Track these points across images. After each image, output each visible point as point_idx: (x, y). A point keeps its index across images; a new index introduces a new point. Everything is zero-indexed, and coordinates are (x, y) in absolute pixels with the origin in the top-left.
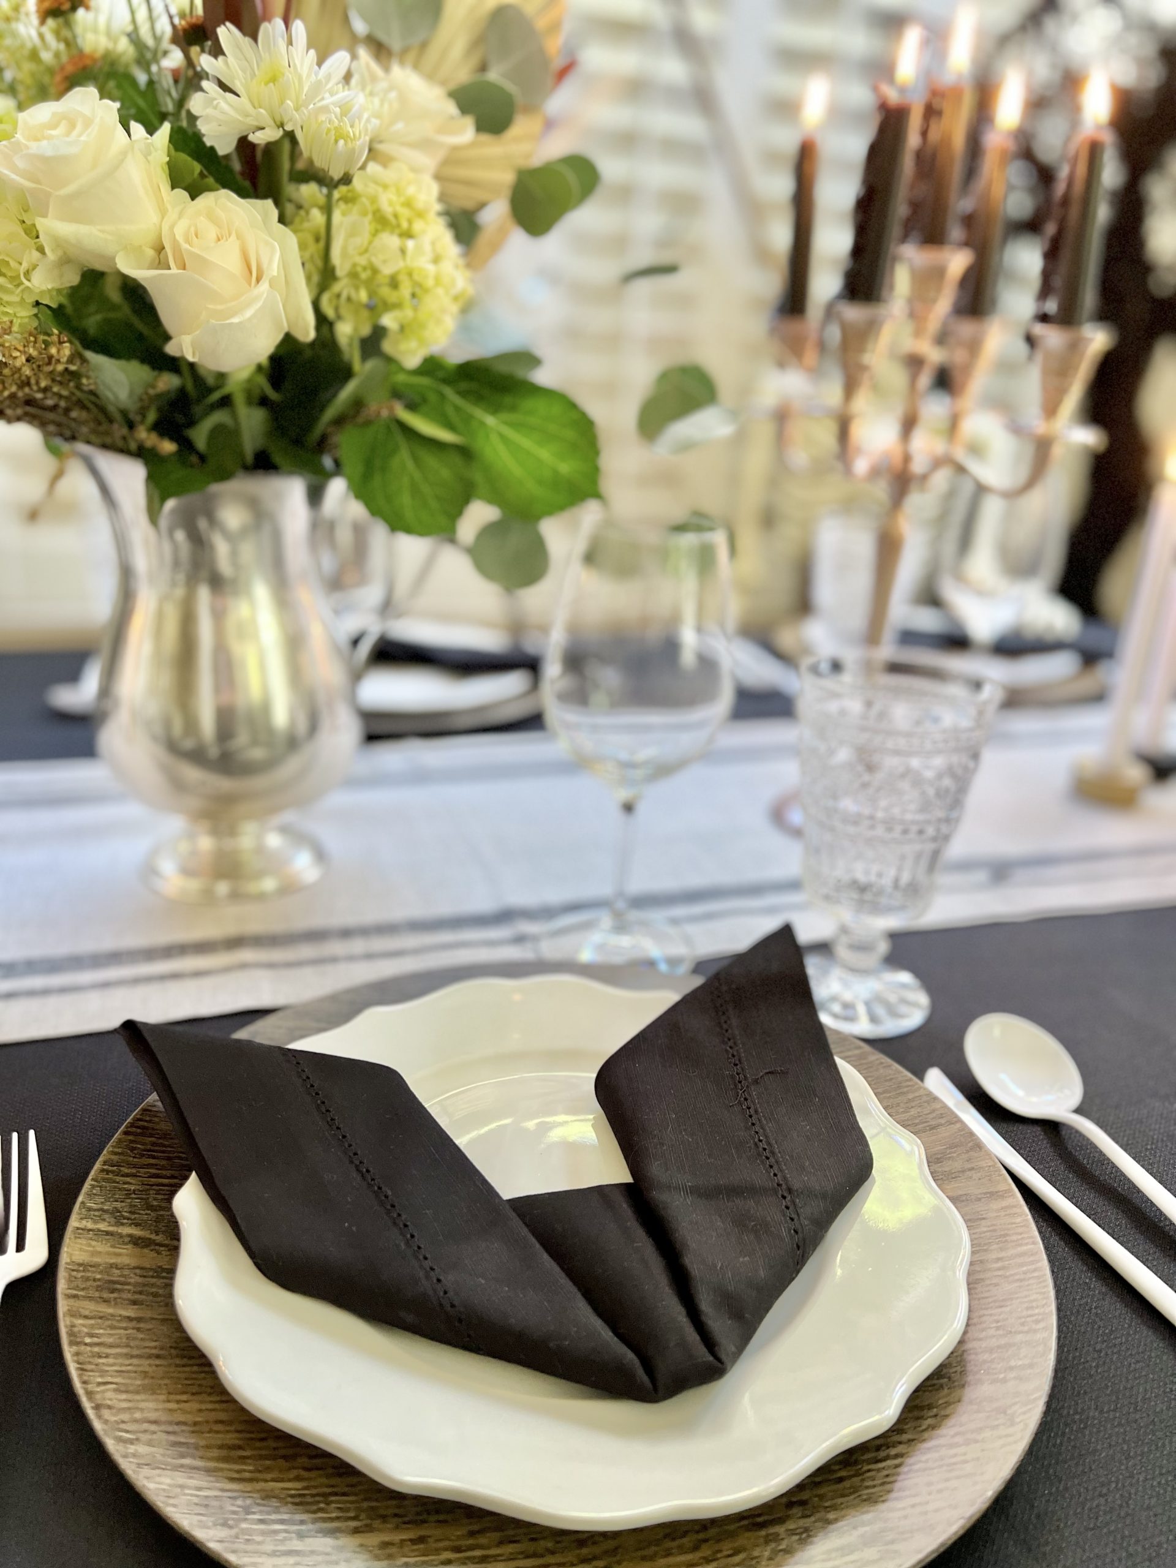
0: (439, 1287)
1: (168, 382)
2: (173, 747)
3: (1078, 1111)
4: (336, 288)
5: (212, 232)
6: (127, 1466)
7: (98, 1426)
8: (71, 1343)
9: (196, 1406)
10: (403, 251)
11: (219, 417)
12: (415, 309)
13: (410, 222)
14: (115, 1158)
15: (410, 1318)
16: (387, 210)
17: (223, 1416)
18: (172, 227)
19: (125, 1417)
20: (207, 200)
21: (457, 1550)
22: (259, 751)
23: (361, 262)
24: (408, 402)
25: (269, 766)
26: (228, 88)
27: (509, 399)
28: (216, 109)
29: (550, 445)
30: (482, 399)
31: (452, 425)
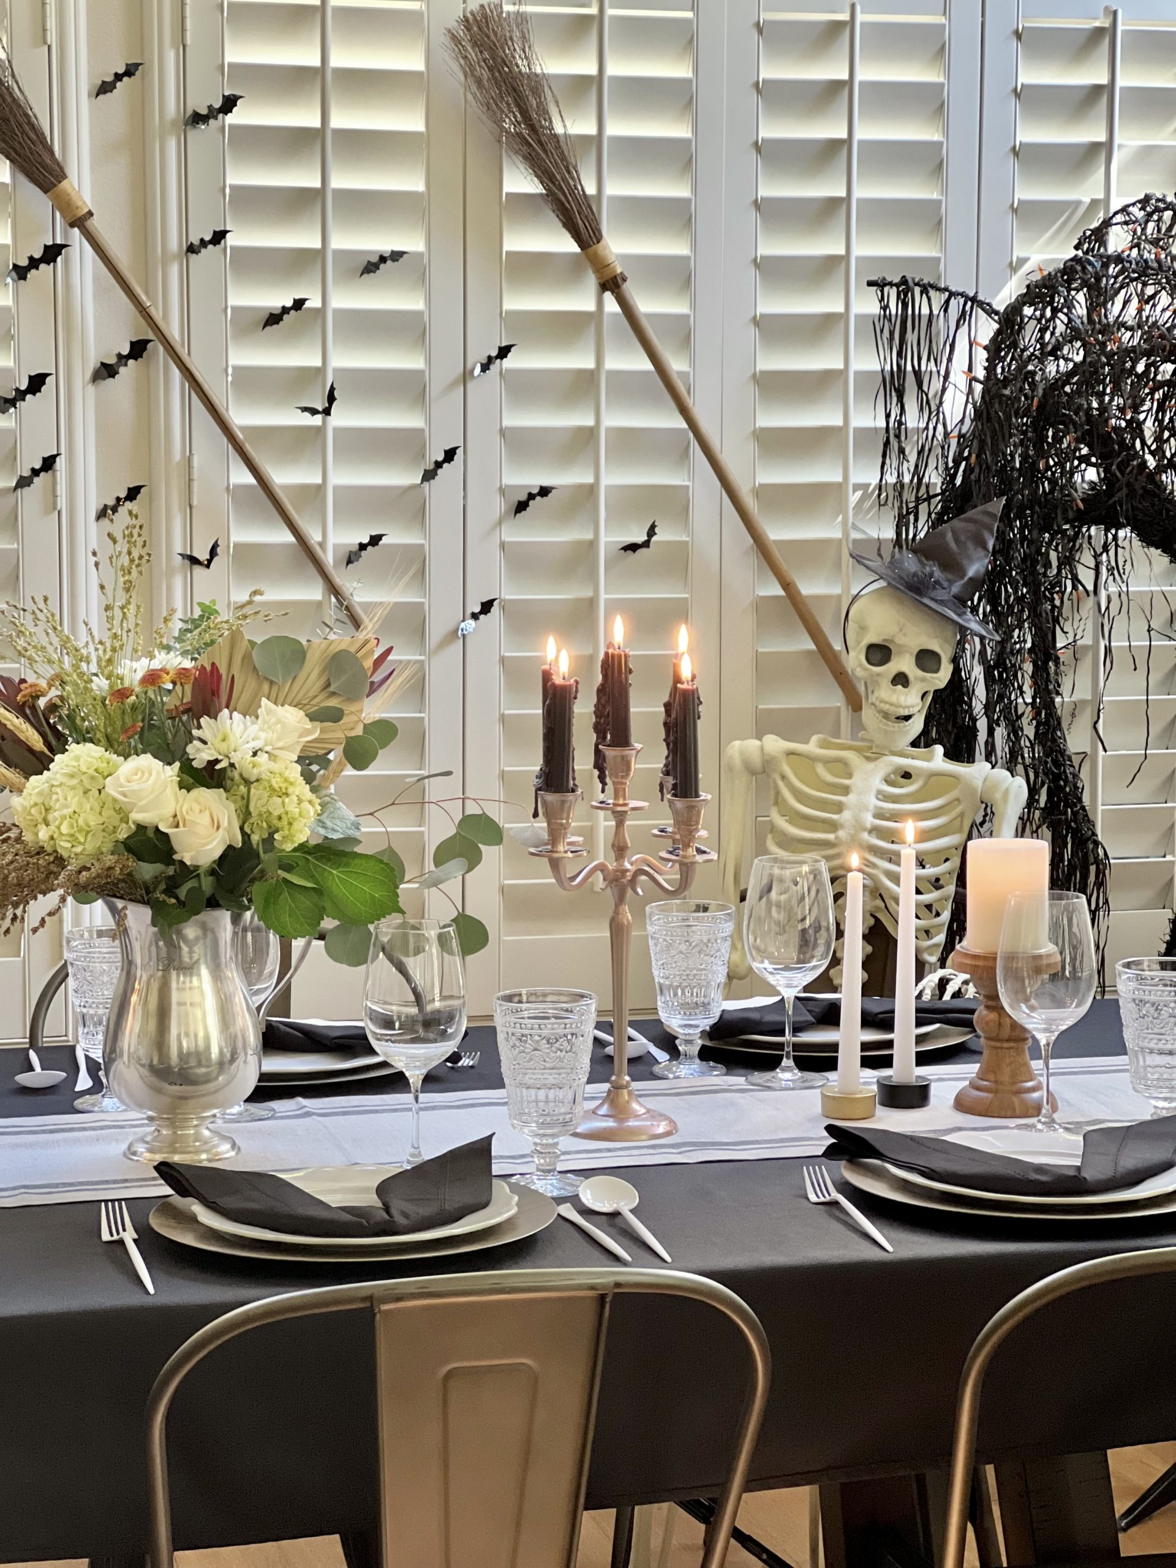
3: (631, 1211)
4: (252, 820)
5: (197, 808)
10: (283, 803)
11: (191, 884)
12: (289, 830)
13: (286, 789)
16: (276, 786)
18: (181, 808)
20: (195, 792)
22: (203, 1070)
23: (264, 810)
24: (288, 868)
25: (207, 1079)
26: (204, 742)
27: (345, 860)
28: (198, 750)
29: (369, 882)
30: (329, 860)
31: (313, 876)
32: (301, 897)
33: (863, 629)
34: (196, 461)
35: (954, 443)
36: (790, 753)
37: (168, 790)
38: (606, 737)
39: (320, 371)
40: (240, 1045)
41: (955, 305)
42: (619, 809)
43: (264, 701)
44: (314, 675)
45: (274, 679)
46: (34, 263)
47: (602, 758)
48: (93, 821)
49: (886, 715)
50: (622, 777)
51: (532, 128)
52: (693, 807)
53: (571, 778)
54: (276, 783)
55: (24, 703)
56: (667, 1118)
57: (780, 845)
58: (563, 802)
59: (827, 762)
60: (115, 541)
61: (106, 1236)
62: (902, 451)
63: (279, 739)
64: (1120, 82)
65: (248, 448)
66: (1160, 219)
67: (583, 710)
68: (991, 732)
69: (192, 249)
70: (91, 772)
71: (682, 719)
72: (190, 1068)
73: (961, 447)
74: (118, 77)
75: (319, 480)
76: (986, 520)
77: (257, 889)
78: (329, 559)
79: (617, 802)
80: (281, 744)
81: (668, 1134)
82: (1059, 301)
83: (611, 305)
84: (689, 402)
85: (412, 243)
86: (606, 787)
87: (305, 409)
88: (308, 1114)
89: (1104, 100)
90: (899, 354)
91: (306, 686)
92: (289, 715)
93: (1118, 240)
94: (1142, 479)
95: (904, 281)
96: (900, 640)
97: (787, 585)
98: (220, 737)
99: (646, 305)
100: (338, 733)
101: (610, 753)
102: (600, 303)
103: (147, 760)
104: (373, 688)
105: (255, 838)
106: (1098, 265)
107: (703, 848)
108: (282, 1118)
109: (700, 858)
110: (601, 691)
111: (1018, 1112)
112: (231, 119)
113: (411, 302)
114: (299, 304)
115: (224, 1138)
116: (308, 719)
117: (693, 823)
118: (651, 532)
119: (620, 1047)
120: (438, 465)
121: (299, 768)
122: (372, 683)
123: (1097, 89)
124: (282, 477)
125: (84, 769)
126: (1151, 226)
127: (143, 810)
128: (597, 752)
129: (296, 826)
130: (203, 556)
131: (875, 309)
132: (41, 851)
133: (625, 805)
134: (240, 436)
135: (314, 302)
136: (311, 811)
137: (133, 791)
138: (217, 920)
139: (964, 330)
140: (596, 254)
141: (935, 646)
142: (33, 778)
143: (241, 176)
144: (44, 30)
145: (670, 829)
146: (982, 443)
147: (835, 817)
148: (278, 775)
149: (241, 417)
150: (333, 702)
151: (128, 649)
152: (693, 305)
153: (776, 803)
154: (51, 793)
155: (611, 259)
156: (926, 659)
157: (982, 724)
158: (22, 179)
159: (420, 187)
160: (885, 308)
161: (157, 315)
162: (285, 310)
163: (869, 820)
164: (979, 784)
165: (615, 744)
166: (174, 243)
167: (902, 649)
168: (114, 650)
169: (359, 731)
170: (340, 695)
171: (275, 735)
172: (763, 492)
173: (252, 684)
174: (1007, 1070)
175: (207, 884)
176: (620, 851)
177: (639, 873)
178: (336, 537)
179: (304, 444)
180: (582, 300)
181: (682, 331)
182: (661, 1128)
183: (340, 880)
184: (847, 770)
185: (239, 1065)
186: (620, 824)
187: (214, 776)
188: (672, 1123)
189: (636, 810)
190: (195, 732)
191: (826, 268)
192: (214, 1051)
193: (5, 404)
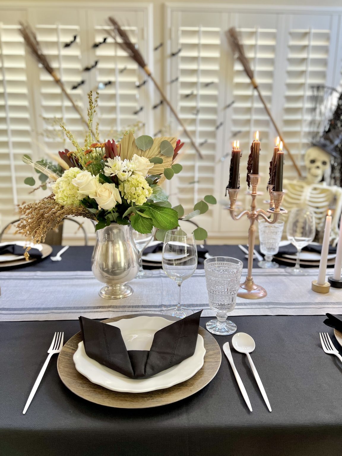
0: (110, 359)
1: (99, 211)
2: (104, 269)
4: (126, 195)
5: (105, 190)
6: (60, 375)
7: (58, 370)
8: (59, 360)
9: (72, 371)
10: (136, 189)
11: (108, 215)
12: (138, 199)
13: (138, 184)
14: (74, 338)
15: (104, 363)
16: (134, 183)
17: (75, 372)
18: (98, 189)
19: (62, 370)
21: (99, 392)
22: (118, 271)
23: (129, 191)
24: (142, 211)
25: (121, 274)
26: (110, 168)
27: (162, 209)
28: (108, 170)
29: (169, 216)
30: (157, 209)
31: (151, 214)
32: (145, 220)
33: (309, 156)
37: (93, 183)
38: (251, 171)
39: (196, 107)
40: (131, 261)
42: (253, 194)
43: (135, 155)
44: (156, 149)
45: (142, 149)
46: (141, 85)
47: (249, 178)
49: (313, 175)
50: (255, 184)
51: (242, 55)
52: (280, 195)
53: (238, 184)
55: (70, 156)
56: (262, 289)
58: (235, 192)
59: (299, 186)
61: (50, 350)
65: (182, 122)
67: (243, 164)
69: (172, 82)
71: (278, 164)
72: (116, 270)
74: (159, 46)
75: (195, 129)
78: (197, 145)
79: (253, 192)
80: (138, 169)
81: (264, 296)
83: (256, 93)
84: (271, 113)
85: (215, 80)
86: (250, 188)
91: (153, 152)
92: (142, 160)
96: (319, 158)
98: (114, 165)
99: (264, 93)
100: (162, 167)
101: (252, 176)
102: (253, 92)
103: (86, 172)
105: (127, 200)
107: (282, 208)
109: (281, 212)
110: (250, 156)
112: (181, 55)
113: (215, 93)
114: (192, 93)
116: (149, 161)
117: (280, 200)
119: (251, 256)
120: (219, 126)
127: (82, 190)
128: (248, 176)
129: (142, 197)
131: (311, 93)
133: (255, 193)
134: (180, 120)
140: (253, 81)
141: (326, 160)
143: (182, 66)
144: (143, 36)
145: (270, 201)
147: (299, 197)
148: (135, 180)
149: (181, 116)
150: (161, 157)
152: (272, 94)
154: (61, 183)
155: (256, 83)
156: (324, 163)
159: (218, 69)
160: (314, 93)
161: (165, 95)
162: (190, 94)
163: (309, 199)
165: (253, 173)
166: (169, 80)
167: (319, 160)
169: (170, 167)
170: (164, 155)
171: (136, 166)
173: (133, 150)
175: (113, 215)
176: (253, 208)
177: (259, 215)
178: (198, 141)
179: (193, 122)
180: (249, 92)
181: (269, 99)
182: (261, 295)
183: (160, 215)
184: (302, 187)
185: (131, 268)
186: (254, 199)
187: (114, 180)
188: (265, 292)
189: (259, 195)
190: (106, 163)
191: (300, 86)
192: (123, 265)
193: (136, 113)
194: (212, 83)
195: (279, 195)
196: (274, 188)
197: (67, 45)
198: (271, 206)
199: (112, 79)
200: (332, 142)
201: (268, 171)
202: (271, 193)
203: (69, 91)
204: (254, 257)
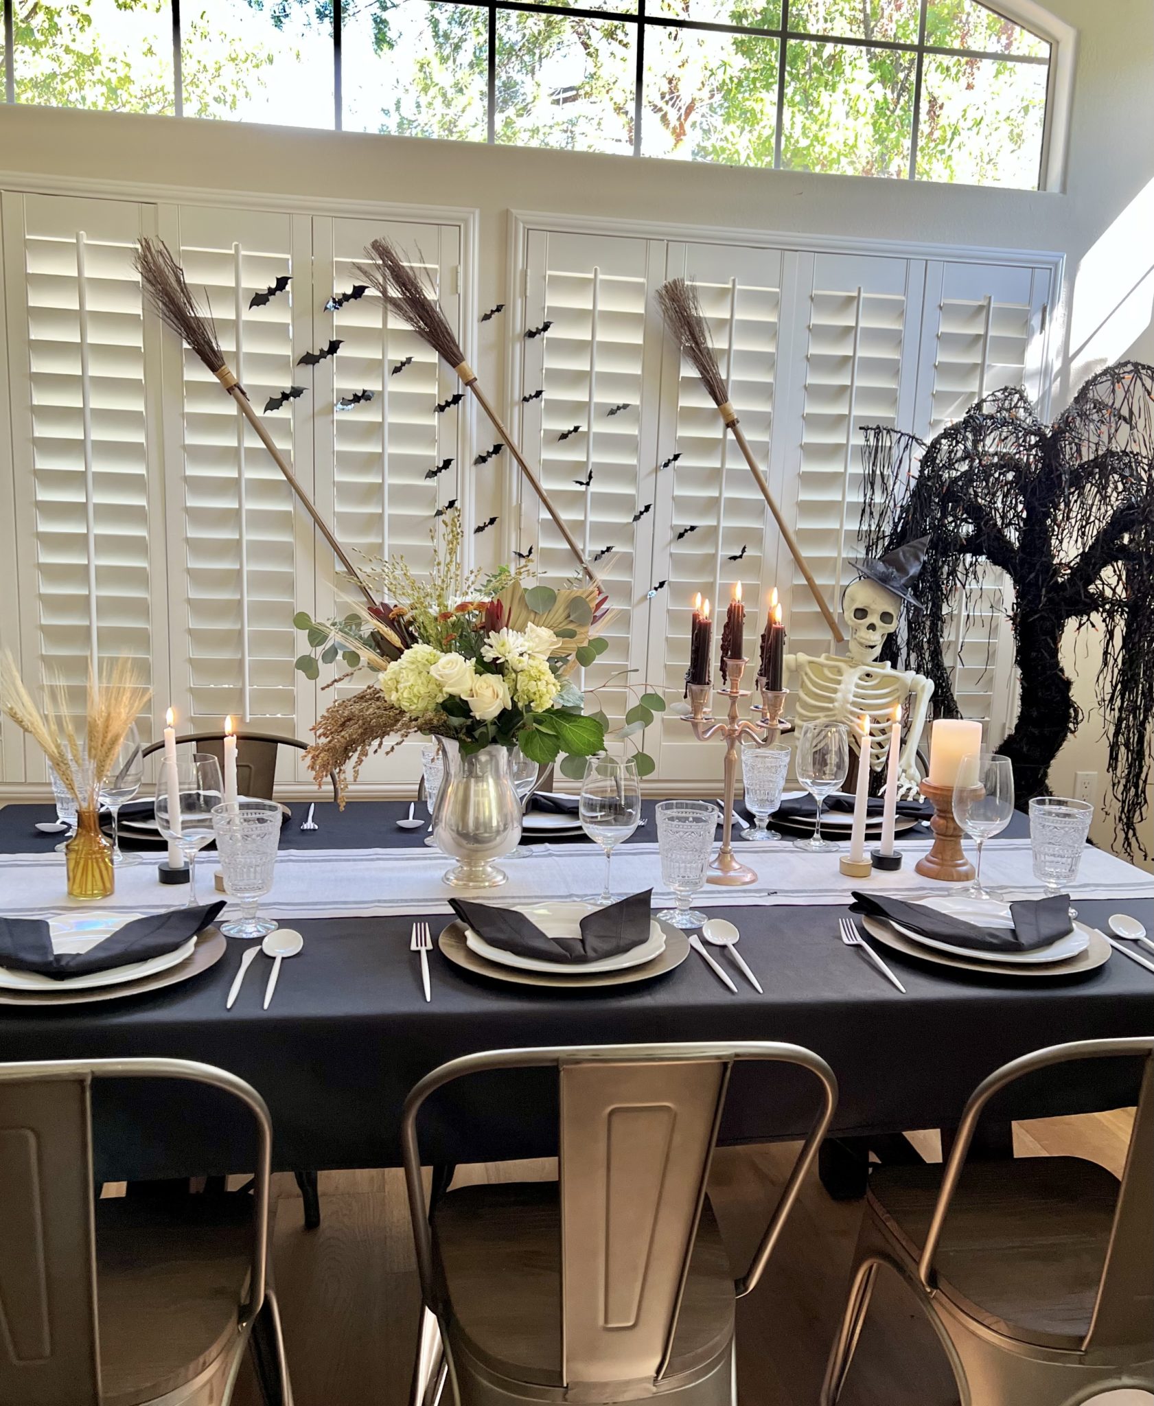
0: (528, 944)
1: (469, 722)
2: (458, 833)
3: (733, 945)
4: (518, 694)
5: (485, 686)
10: (537, 685)
11: (483, 729)
12: (540, 701)
13: (539, 676)
16: (533, 675)
18: (475, 685)
20: (484, 676)
22: (486, 835)
23: (525, 688)
24: (540, 722)
25: (489, 840)
26: (491, 646)
27: (573, 719)
28: (488, 651)
29: (586, 733)
30: (564, 718)
31: (554, 727)
32: (546, 740)
33: (853, 600)
34: (523, 506)
35: (899, 510)
36: (810, 662)
37: (468, 675)
38: (727, 653)
39: (586, 463)
41: (904, 440)
42: (732, 694)
43: (530, 624)
44: (561, 611)
45: (537, 612)
46: (448, 404)
47: (724, 665)
48: (423, 690)
49: (861, 644)
50: (736, 677)
51: (697, 343)
53: (706, 676)
54: (533, 672)
55: (394, 619)
56: (750, 870)
57: (802, 707)
58: (701, 690)
59: (830, 668)
60: (447, 526)
61: (413, 947)
62: (871, 513)
63: (537, 647)
64: (990, 333)
65: (549, 500)
66: (1011, 400)
67: (716, 638)
68: (908, 655)
69: (525, 400)
70: (424, 661)
71: (775, 644)
72: (480, 833)
73: (902, 512)
74: (493, 312)
75: (583, 518)
76: (920, 546)
77: (520, 734)
78: (586, 558)
79: (732, 691)
80: (537, 650)
81: (752, 882)
82: (960, 437)
83: (731, 435)
84: (766, 485)
85: (634, 401)
86: (726, 682)
87: (577, 482)
88: (550, 855)
89: (981, 342)
90: (873, 464)
91: (556, 617)
92: (543, 633)
93: (987, 409)
94: (995, 530)
95: (878, 427)
96: (873, 606)
97: (808, 579)
98: (501, 643)
99: (749, 436)
100: (573, 645)
101: (730, 662)
102: (725, 434)
103: (455, 657)
104: (595, 620)
105: (520, 705)
106: (981, 419)
107: (782, 720)
108: (536, 856)
109: (781, 726)
110: (726, 626)
111: (955, 878)
112: (547, 334)
113: (632, 430)
114: (576, 429)
115: (499, 871)
116: (555, 636)
117: (777, 706)
118: (744, 550)
120: (641, 513)
121: (548, 664)
122: (595, 617)
123: (978, 336)
124: (565, 516)
125: (419, 659)
126: (1007, 402)
127: (451, 686)
128: (722, 661)
129: (544, 698)
130: (525, 553)
131: (862, 442)
132: (392, 707)
133: (736, 692)
134: (545, 494)
135: (583, 429)
136: (554, 690)
137: (446, 675)
138: (498, 750)
139: (907, 452)
140: (725, 409)
141: (891, 610)
142: (392, 663)
143: (552, 363)
144: (457, 286)
145: (761, 707)
146: (915, 509)
147: (833, 695)
148: (534, 668)
149: (546, 485)
150: (571, 627)
151: (452, 588)
152: (771, 438)
153: (802, 687)
154: (401, 672)
155: (732, 411)
156: (886, 617)
157: (904, 651)
158: (444, 362)
159: (639, 372)
160: (867, 441)
161: (507, 432)
162: (570, 432)
163: (851, 698)
164: (909, 682)
165: (733, 657)
166: (517, 396)
167: (874, 611)
168: (442, 589)
169: (585, 644)
170: (575, 622)
171: (534, 644)
172: (800, 532)
173: (524, 614)
174: (949, 853)
175: (492, 730)
176: (733, 718)
177: (743, 731)
178: (590, 547)
179: (576, 500)
180: (716, 432)
181: (765, 449)
182: (748, 878)
183: (570, 731)
184: (839, 672)
185: (509, 831)
186: (733, 703)
187: (496, 667)
188: (755, 874)
189: (742, 695)
190: (486, 640)
191: (838, 421)
192: (495, 824)
193: (432, 474)
194: (625, 406)
195: (776, 697)
196: (767, 684)
197: (259, 300)
198: (764, 715)
199: (372, 386)
200: (902, 569)
201: (759, 652)
202: (763, 692)
203: (258, 412)
204: (733, 821)
